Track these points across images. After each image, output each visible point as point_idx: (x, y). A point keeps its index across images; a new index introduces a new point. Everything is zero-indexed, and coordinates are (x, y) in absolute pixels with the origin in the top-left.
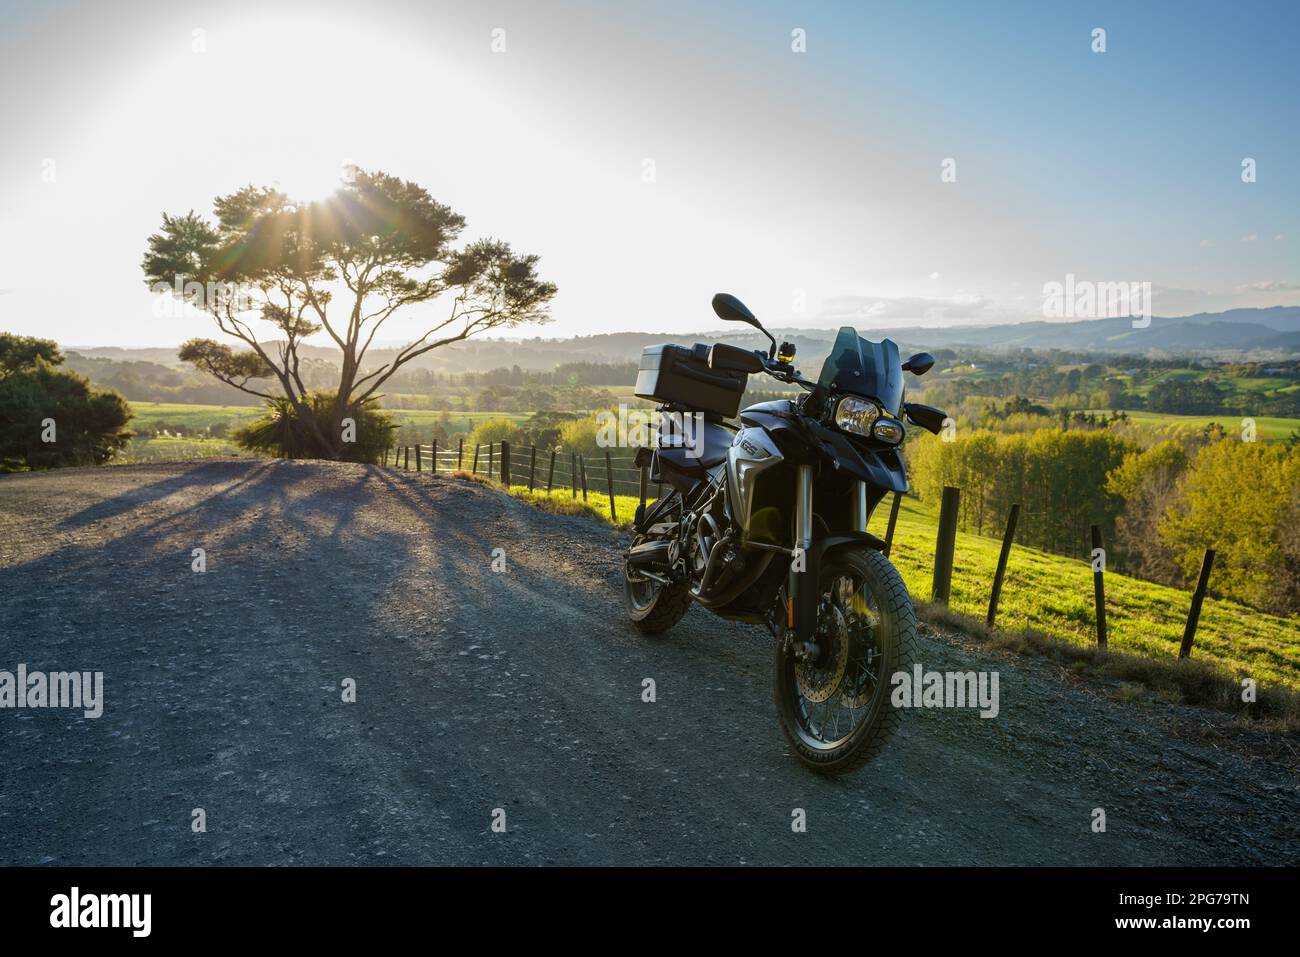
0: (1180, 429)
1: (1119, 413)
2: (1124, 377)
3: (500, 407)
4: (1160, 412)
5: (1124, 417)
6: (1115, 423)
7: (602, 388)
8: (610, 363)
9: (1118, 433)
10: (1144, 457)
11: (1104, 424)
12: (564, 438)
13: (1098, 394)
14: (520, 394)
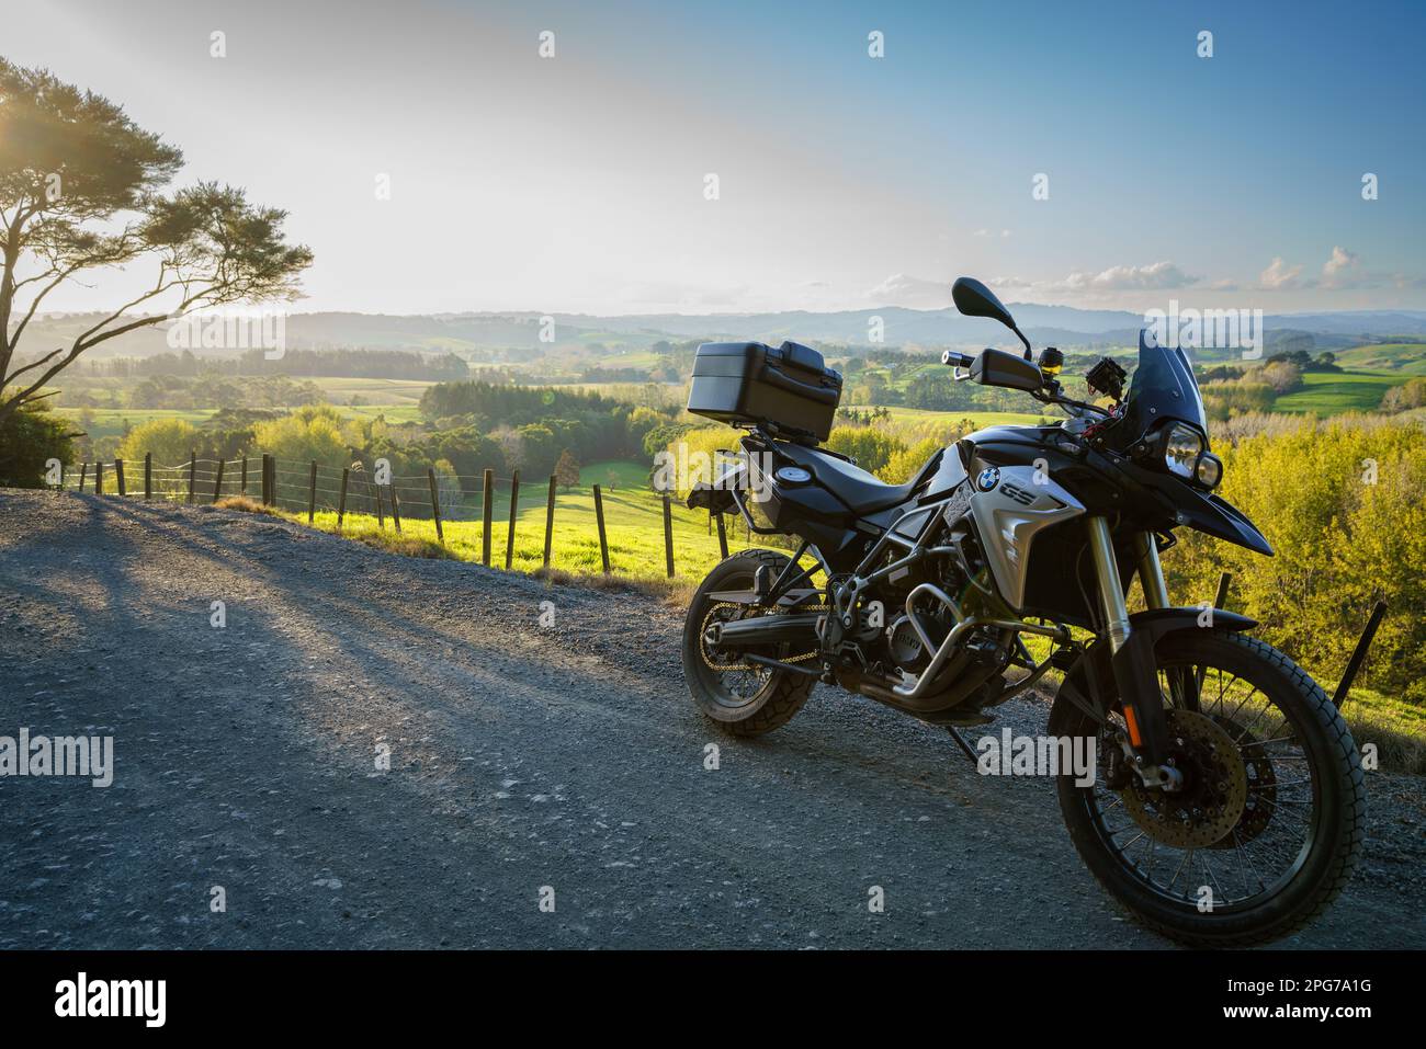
0: (936, 425)
1: (881, 409)
2: (883, 372)
3: (166, 403)
4: (917, 408)
5: (885, 413)
6: (877, 420)
7: (304, 380)
8: (313, 349)
9: (881, 430)
10: (910, 455)
11: (867, 422)
12: (260, 442)
13: (859, 390)
14: (193, 387)
